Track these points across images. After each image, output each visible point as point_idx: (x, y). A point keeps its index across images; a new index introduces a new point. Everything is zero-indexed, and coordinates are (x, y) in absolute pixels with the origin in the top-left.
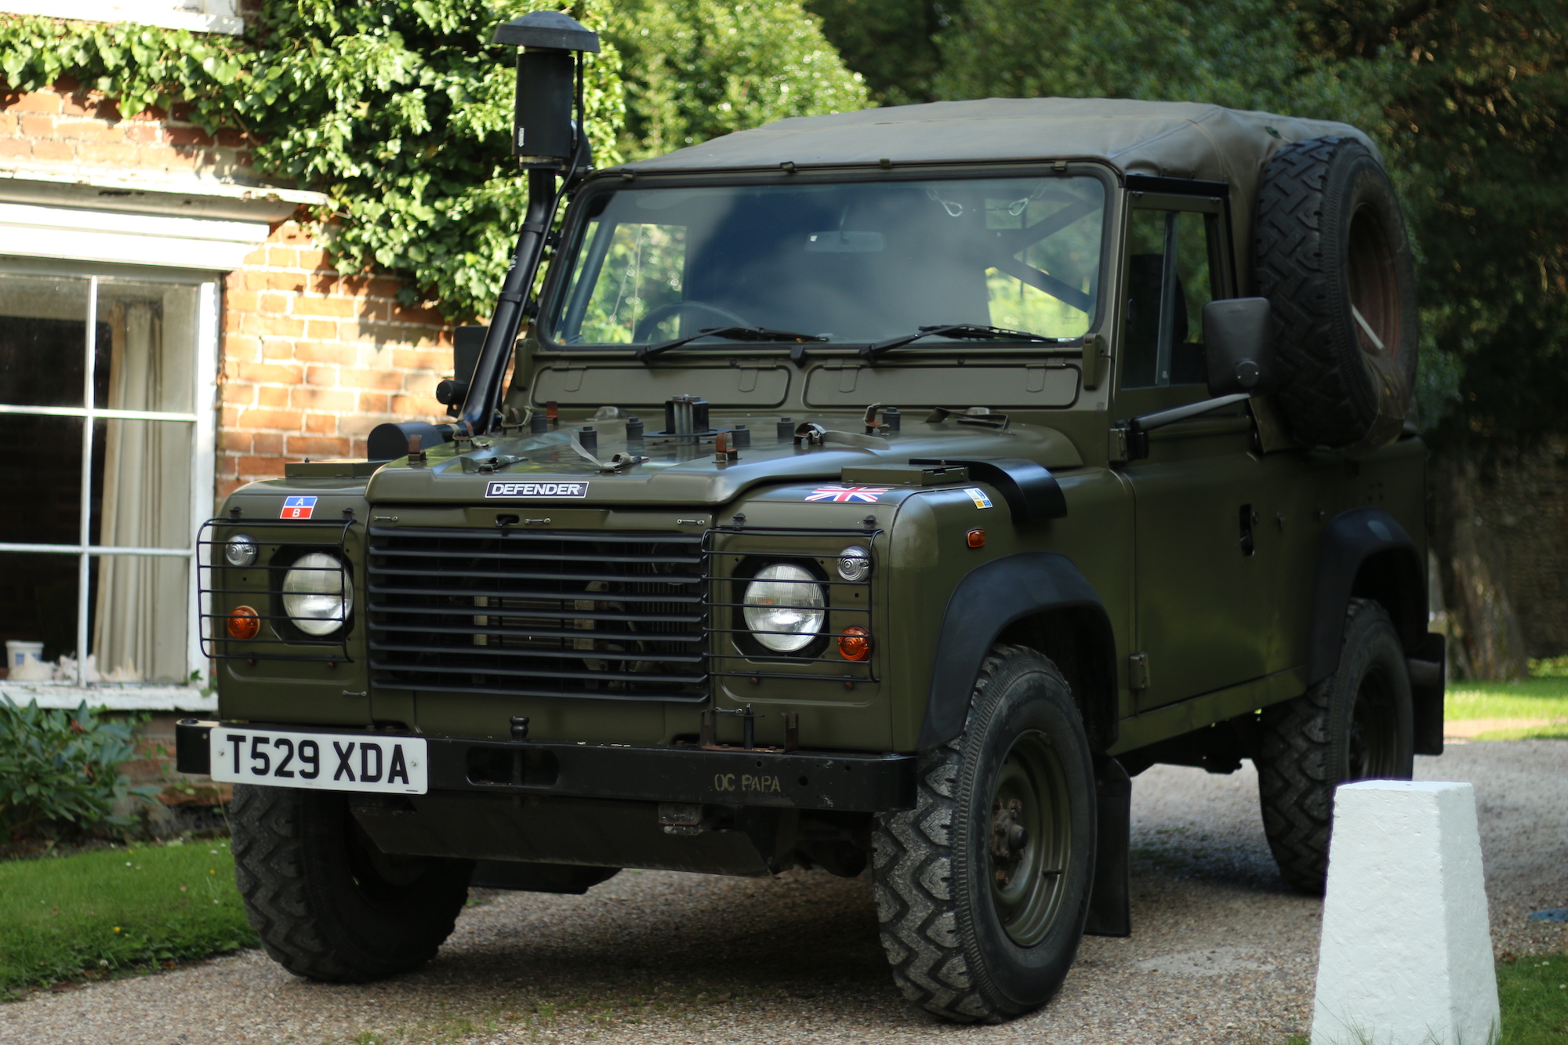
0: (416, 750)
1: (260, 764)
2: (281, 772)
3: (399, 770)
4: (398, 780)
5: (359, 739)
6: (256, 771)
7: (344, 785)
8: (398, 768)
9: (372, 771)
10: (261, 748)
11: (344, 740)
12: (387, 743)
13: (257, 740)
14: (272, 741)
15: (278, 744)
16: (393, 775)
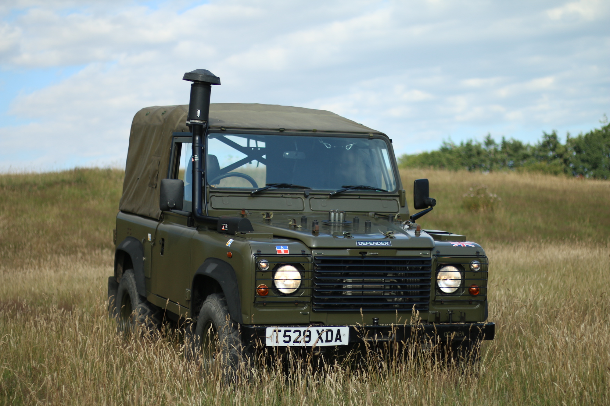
0: (345, 331)
1: (287, 339)
2: (295, 341)
4: (338, 341)
5: (325, 328)
6: (285, 341)
7: (320, 344)
8: (338, 337)
9: (329, 339)
10: (287, 333)
11: (320, 329)
12: (335, 329)
13: (286, 331)
14: (293, 331)
15: (295, 332)
16: (337, 339)
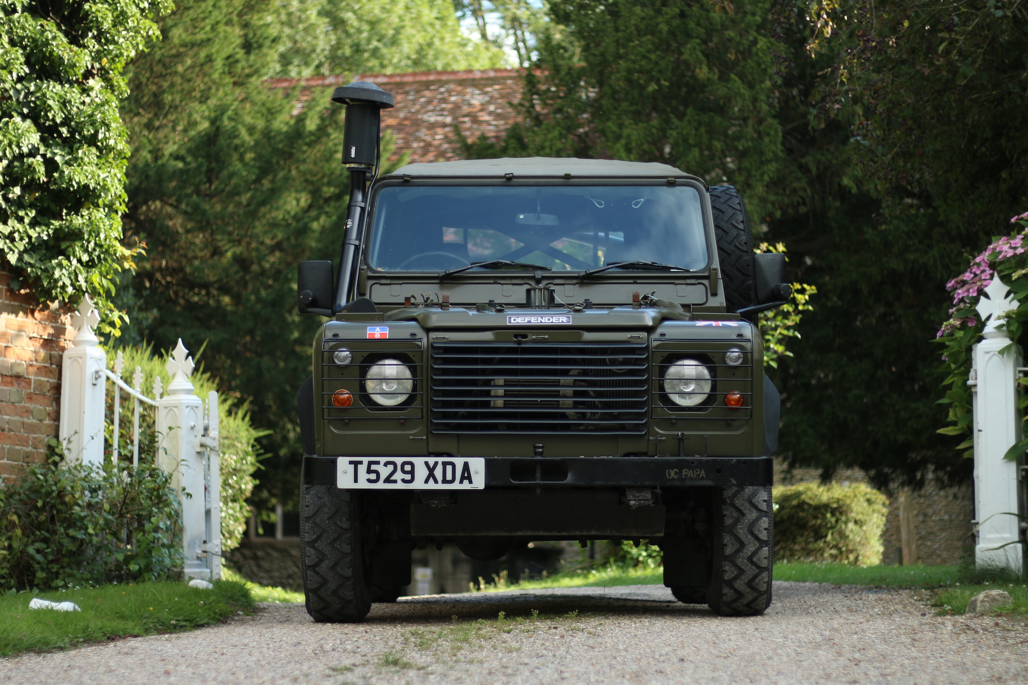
0: (478, 465)
1: (373, 476)
2: (388, 480)
3: (467, 475)
4: (466, 482)
5: (440, 460)
6: (369, 481)
7: (431, 486)
9: (449, 477)
10: (373, 467)
11: (431, 460)
12: (459, 462)
13: (370, 463)
14: (382, 463)
15: (386, 464)
16: (463, 479)
